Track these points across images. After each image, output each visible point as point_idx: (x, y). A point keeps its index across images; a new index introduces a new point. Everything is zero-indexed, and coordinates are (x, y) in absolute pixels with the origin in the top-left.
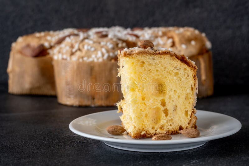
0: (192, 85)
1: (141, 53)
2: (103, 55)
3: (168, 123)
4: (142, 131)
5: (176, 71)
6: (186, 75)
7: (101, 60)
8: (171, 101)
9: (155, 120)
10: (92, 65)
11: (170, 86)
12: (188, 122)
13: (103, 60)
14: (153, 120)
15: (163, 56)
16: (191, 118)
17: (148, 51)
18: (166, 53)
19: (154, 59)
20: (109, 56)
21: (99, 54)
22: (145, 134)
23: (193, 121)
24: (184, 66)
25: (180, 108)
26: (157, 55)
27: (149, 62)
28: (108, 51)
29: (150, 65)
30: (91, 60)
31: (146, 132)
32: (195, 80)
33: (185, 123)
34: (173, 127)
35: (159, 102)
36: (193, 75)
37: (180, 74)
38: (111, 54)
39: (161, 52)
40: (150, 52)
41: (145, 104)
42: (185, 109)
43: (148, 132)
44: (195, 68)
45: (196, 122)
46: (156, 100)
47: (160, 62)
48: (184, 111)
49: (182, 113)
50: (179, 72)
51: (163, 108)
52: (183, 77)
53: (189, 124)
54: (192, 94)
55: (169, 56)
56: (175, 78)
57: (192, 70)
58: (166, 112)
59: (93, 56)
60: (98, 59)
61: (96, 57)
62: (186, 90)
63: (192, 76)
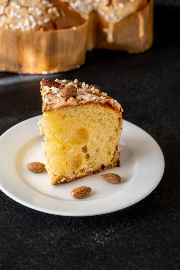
0: (117, 127)
1: (62, 107)
2: (31, 24)
3: (90, 165)
4: (62, 177)
5: (99, 117)
6: (111, 119)
7: (28, 29)
8: (93, 146)
9: (76, 163)
10: (18, 34)
11: (92, 133)
12: (110, 160)
13: (31, 29)
14: (74, 164)
15: (86, 106)
16: (114, 156)
17: (70, 104)
18: (90, 102)
19: (76, 111)
20: (37, 25)
21: (27, 23)
22: (65, 180)
23: (116, 157)
24: (109, 111)
25: (103, 150)
26: (79, 107)
27: (70, 114)
28: (36, 19)
29: (72, 117)
30: (17, 27)
31: (66, 178)
32: (120, 122)
33: (107, 161)
34: (94, 168)
35: (80, 150)
36: (118, 118)
37: (104, 119)
38: (40, 23)
39: (84, 103)
40: (72, 105)
41: (65, 153)
42: (108, 149)
43: (68, 178)
44: (121, 111)
45: (119, 158)
46: (78, 148)
47: (82, 112)
48: (107, 151)
49: (105, 154)
50: (103, 118)
51: (84, 155)
52: (107, 122)
53: (111, 161)
54: (116, 134)
55: (92, 105)
56: (98, 124)
57: (117, 113)
58: (88, 156)
59: (20, 24)
60: (25, 27)
61: (23, 25)
62: (110, 133)
63: (116, 119)
